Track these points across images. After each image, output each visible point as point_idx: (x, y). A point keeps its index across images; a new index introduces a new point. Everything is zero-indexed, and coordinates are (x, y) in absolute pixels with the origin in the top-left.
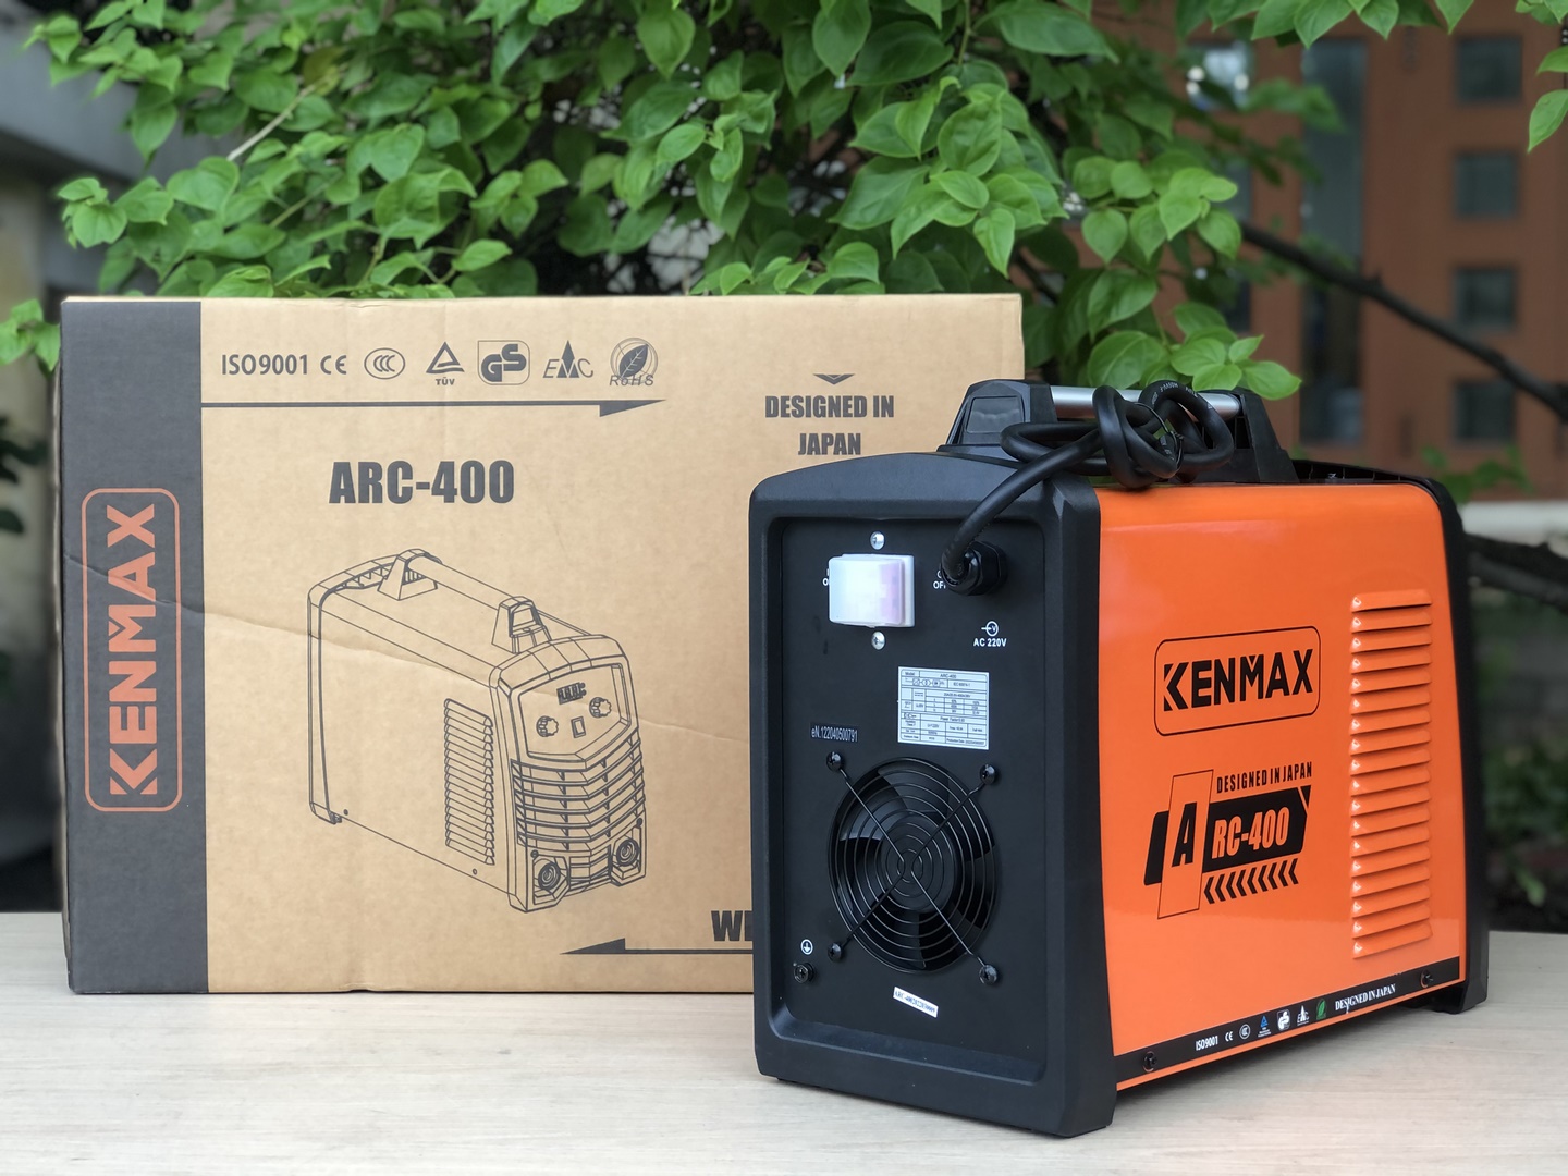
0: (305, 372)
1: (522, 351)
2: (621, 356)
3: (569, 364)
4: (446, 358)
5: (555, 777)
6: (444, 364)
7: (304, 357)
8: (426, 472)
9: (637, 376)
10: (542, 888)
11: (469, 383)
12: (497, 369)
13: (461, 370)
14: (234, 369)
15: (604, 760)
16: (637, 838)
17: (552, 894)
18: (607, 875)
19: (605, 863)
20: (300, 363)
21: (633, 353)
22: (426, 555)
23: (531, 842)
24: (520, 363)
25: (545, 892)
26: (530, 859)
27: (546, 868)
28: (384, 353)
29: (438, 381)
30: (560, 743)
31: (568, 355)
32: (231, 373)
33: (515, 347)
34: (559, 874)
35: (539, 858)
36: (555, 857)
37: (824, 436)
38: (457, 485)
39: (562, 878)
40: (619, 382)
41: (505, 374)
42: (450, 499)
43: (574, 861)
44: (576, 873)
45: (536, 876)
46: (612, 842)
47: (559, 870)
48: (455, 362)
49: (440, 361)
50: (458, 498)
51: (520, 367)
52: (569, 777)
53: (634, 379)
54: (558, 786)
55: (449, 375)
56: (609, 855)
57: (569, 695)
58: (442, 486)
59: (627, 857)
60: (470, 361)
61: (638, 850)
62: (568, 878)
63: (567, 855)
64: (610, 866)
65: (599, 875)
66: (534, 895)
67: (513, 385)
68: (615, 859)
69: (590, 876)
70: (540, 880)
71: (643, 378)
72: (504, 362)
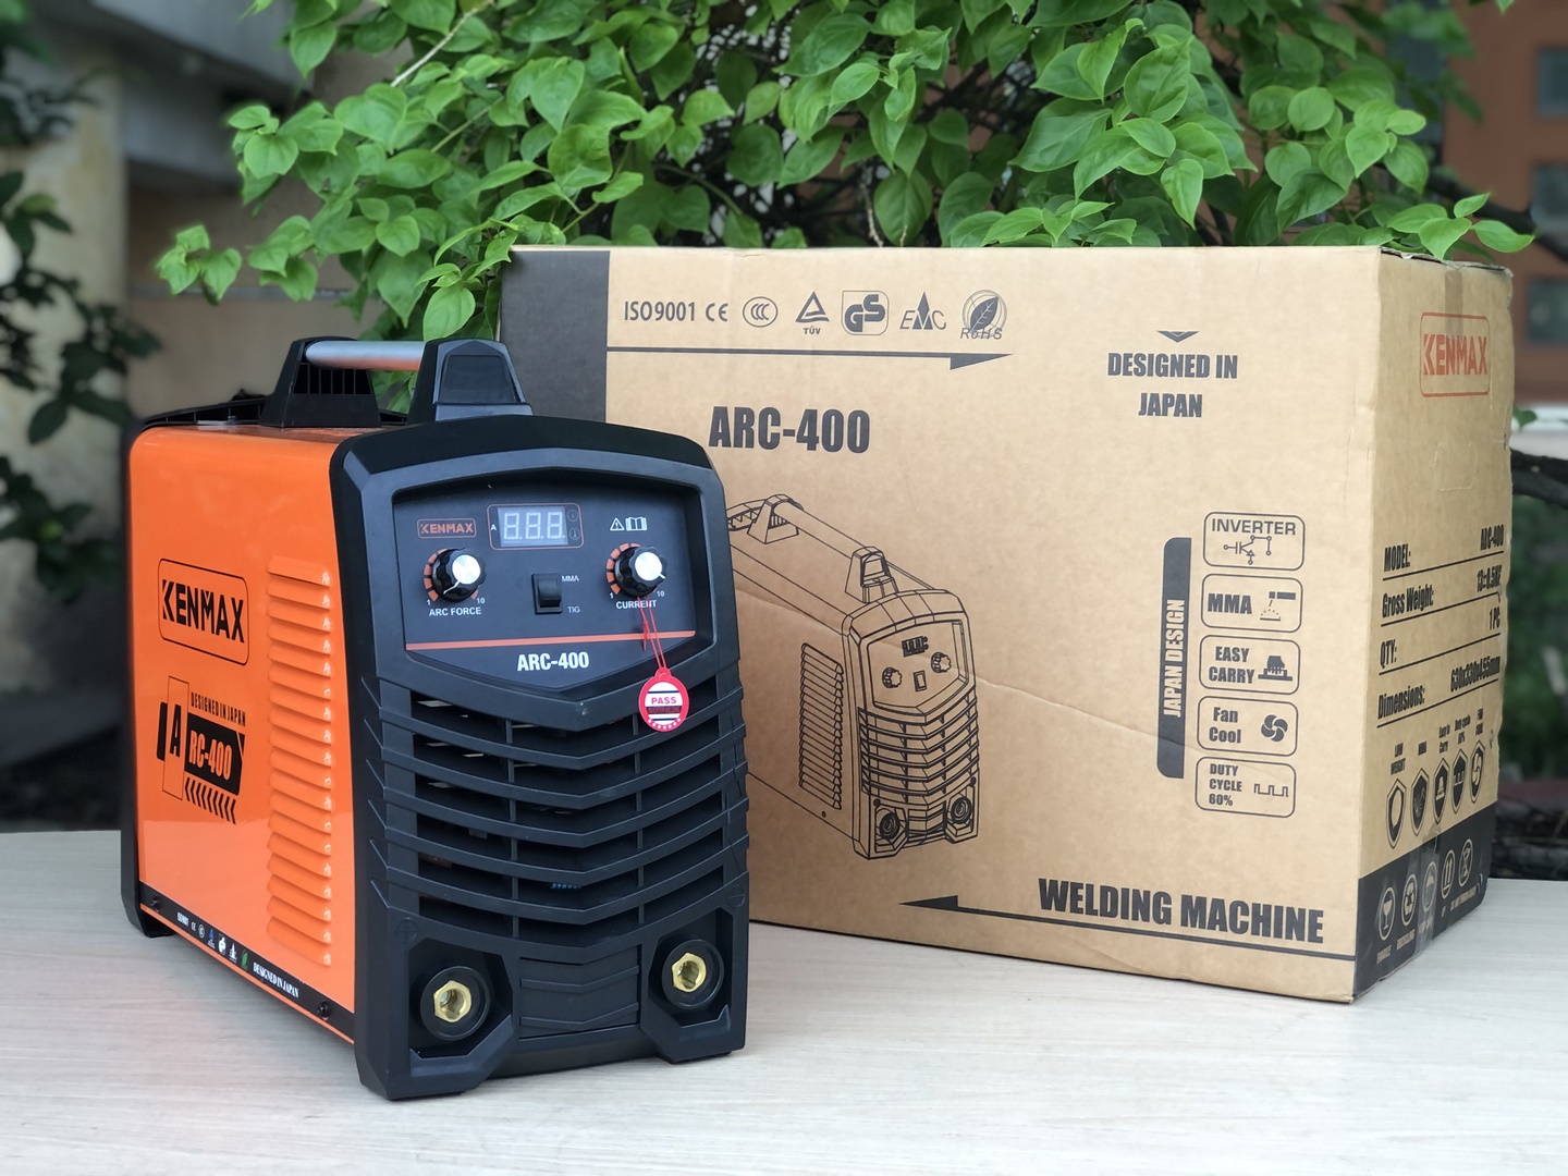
0: (692, 319)
1: (882, 301)
2: (973, 309)
3: (924, 317)
4: (813, 307)
5: (896, 728)
6: (813, 314)
7: (692, 305)
8: (791, 419)
9: (987, 329)
10: (884, 838)
11: (833, 333)
12: (858, 318)
13: (827, 319)
14: (634, 315)
15: (942, 716)
16: (970, 797)
17: (892, 844)
18: (940, 832)
19: (940, 819)
20: (689, 309)
21: (983, 306)
22: (790, 501)
23: (874, 791)
24: (879, 314)
25: (885, 842)
26: (873, 807)
27: (886, 818)
28: (760, 302)
29: (806, 329)
30: (904, 696)
31: (924, 306)
32: (632, 319)
33: (876, 298)
34: (899, 825)
35: (881, 807)
36: (895, 808)
37: (1165, 396)
38: (819, 433)
39: (901, 830)
40: (970, 335)
41: (867, 325)
42: (812, 447)
43: (912, 813)
44: (914, 825)
45: (878, 825)
46: (947, 798)
47: (898, 821)
48: (822, 311)
49: (809, 310)
50: (820, 446)
51: (879, 318)
52: (910, 730)
53: (983, 333)
54: (900, 738)
55: (817, 324)
56: (944, 811)
57: (914, 647)
58: (806, 434)
59: (962, 814)
60: (835, 311)
61: (972, 809)
62: (907, 830)
63: (906, 807)
64: (945, 821)
65: (934, 830)
66: (876, 844)
67: (874, 335)
68: (949, 816)
69: (927, 831)
70: (881, 828)
71: (992, 332)
72: (865, 312)
